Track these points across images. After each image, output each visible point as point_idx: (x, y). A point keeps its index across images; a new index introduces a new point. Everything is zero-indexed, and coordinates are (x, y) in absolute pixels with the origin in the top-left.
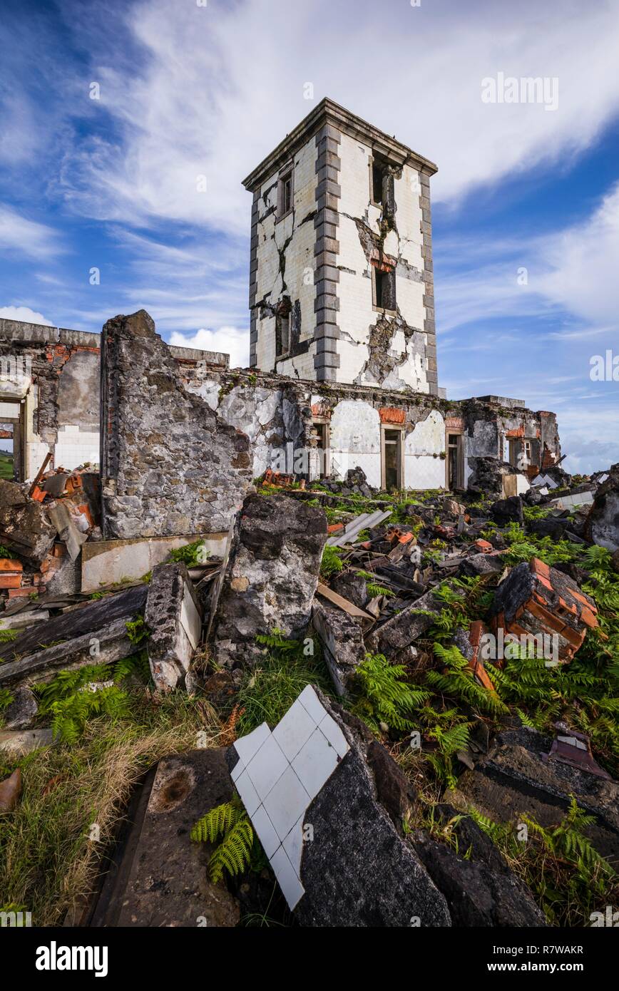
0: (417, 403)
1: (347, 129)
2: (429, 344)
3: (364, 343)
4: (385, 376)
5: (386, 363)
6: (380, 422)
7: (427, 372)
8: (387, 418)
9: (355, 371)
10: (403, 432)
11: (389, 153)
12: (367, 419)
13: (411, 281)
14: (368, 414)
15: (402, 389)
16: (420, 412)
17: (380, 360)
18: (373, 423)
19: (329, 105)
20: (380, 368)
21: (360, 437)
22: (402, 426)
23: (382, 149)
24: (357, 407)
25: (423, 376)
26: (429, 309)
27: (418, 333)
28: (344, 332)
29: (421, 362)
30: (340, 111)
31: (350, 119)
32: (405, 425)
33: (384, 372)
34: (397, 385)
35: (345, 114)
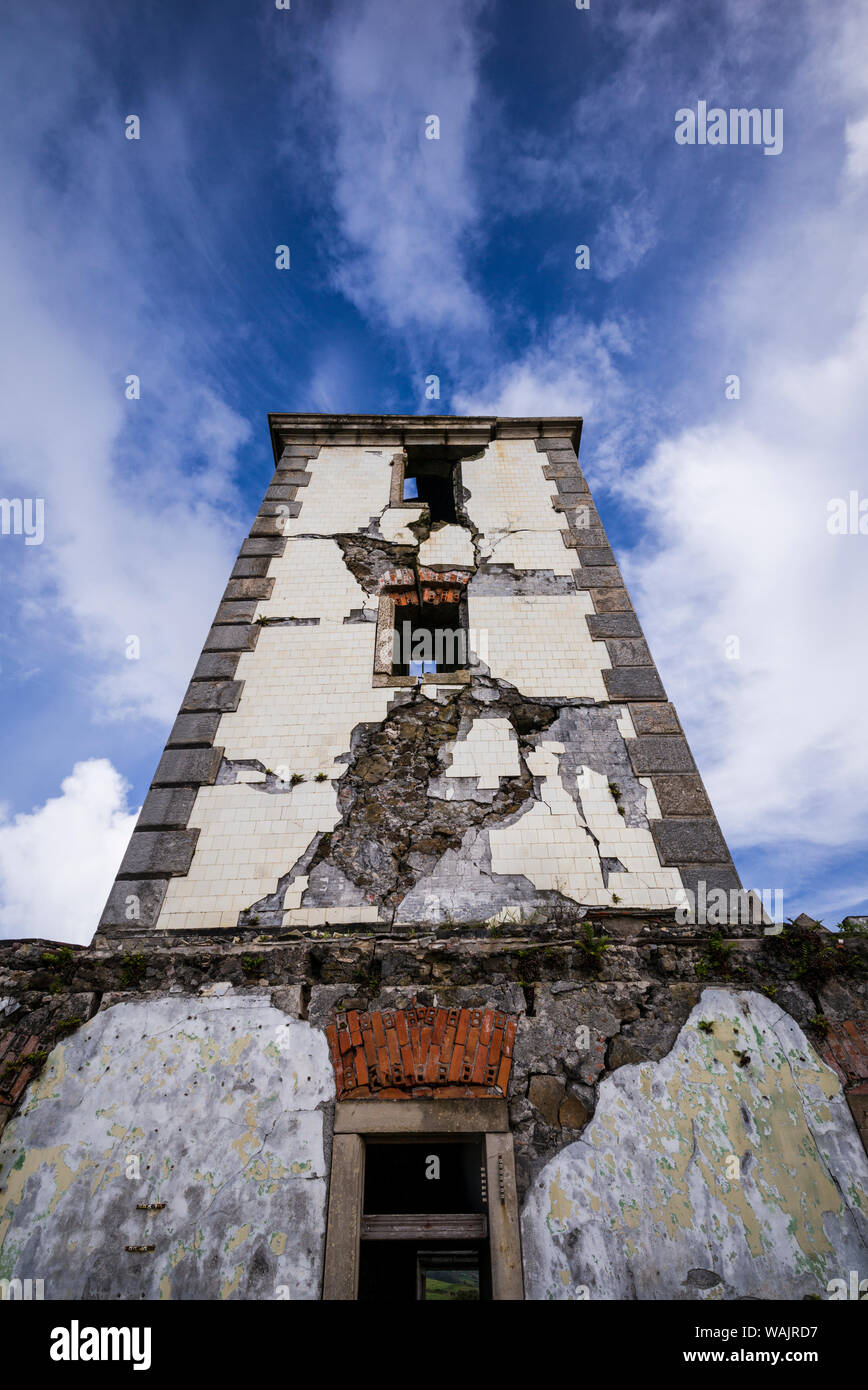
0: (590, 966)
1: (331, 438)
2: (641, 733)
3: (321, 779)
4: (416, 874)
5: (426, 826)
6: (330, 1092)
7: (655, 828)
8: (384, 1066)
9: (261, 874)
10: (499, 1146)
11: (447, 439)
12: (249, 1088)
13: (527, 598)
14: (258, 1058)
15: (512, 913)
16: (621, 1007)
17: (395, 821)
18: (287, 1102)
19: (279, 420)
20: (389, 846)
21: (180, 1207)
22: (486, 1106)
23: (427, 438)
24: (196, 1027)
25: (636, 847)
26: (617, 642)
27: (583, 712)
28: (240, 763)
29: (616, 796)
30: (306, 419)
31: (334, 423)
32: (510, 1102)
33: (414, 860)
34: (485, 899)
35: (320, 420)
